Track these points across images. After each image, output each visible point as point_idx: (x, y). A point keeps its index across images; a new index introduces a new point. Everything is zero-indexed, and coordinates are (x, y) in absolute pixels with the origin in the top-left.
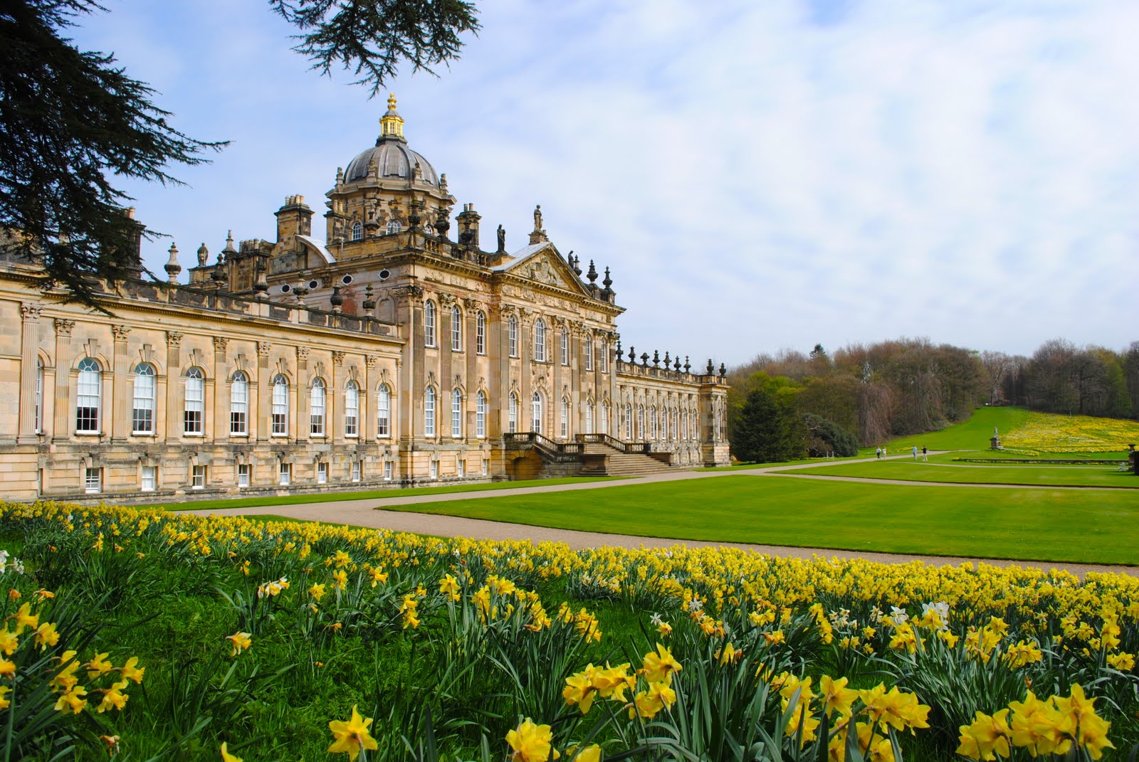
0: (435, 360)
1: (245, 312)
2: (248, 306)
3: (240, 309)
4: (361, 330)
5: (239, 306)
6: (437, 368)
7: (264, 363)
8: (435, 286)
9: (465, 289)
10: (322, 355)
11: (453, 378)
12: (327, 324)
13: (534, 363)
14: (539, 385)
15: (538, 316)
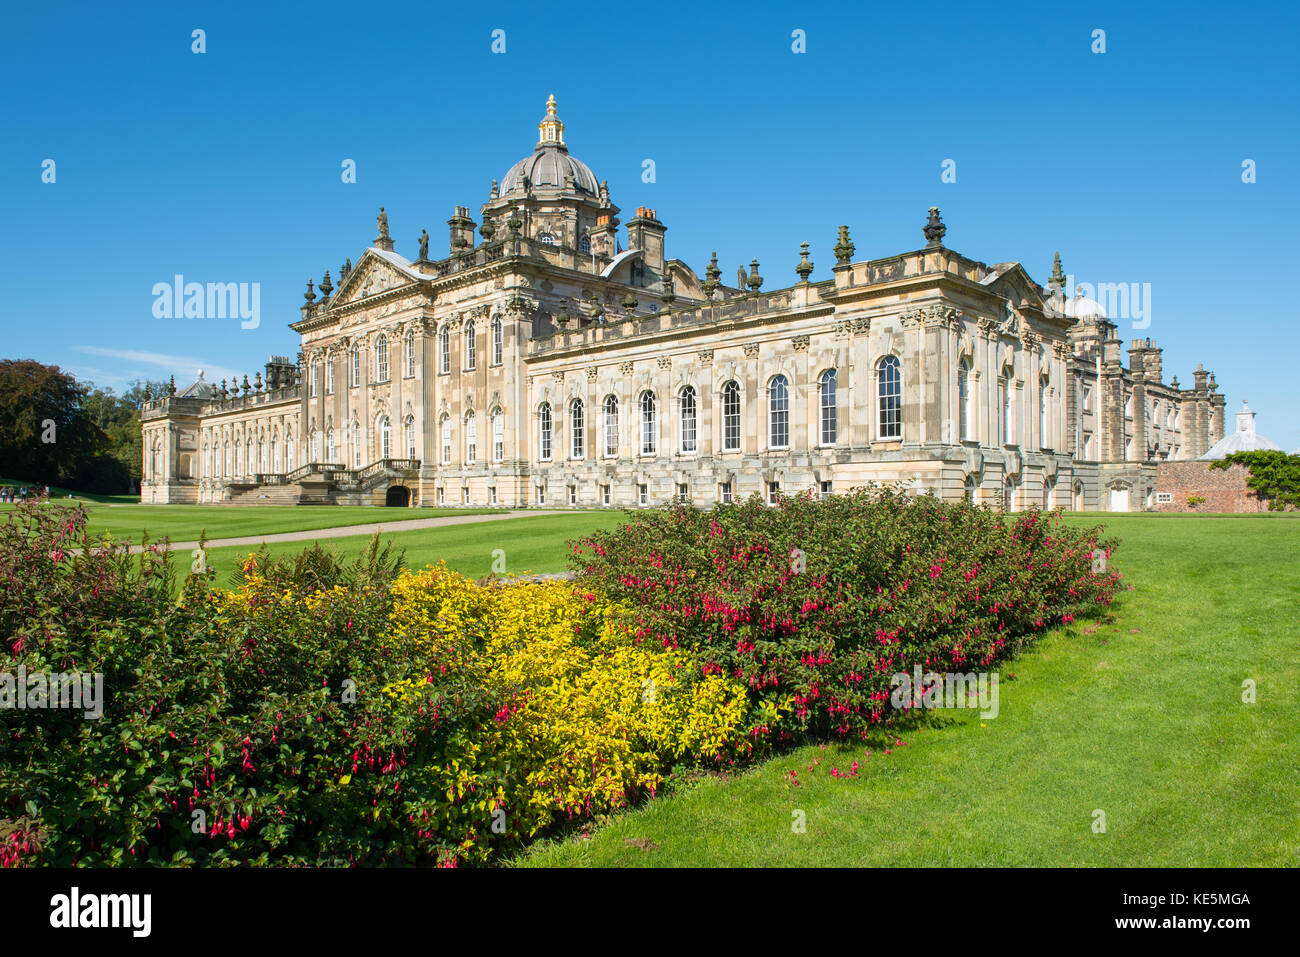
11: (327, 419)
13: (374, 386)
14: (379, 409)
15: (378, 333)
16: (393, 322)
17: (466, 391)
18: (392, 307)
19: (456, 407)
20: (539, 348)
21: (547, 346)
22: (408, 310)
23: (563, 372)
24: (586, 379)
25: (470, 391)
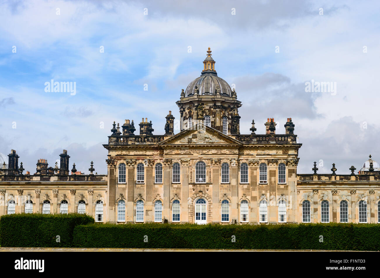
0: (124, 189)
1: (31, 180)
2: (32, 178)
3: (29, 179)
4: (86, 180)
5: (28, 178)
6: (125, 192)
7: (38, 197)
8: (123, 157)
9: (146, 155)
10: (66, 191)
11: (136, 196)
12: (68, 180)
13: (194, 184)
14: (198, 195)
15: (198, 160)
16: (215, 158)
17: (260, 192)
18: (214, 151)
19: (254, 199)
20: (302, 179)
21: (307, 179)
22: (225, 154)
23: (317, 190)
24: (331, 194)
25: (264, 192)
